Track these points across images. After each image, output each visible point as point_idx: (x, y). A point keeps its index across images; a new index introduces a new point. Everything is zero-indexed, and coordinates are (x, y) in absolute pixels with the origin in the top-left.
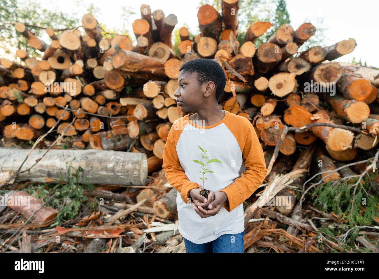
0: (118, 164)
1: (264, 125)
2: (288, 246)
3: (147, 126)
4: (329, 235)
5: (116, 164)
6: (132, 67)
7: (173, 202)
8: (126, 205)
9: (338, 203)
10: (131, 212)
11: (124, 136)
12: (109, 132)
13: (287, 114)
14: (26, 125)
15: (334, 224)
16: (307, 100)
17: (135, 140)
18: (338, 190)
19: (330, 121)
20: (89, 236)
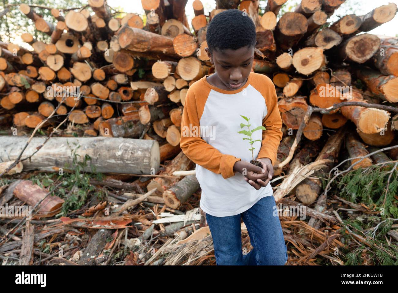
0: (127, 152)
1: (285, 106)
2: (308, 240)
3: (159, 111)
4: (355, 228)
5: (125, 152)
6: (140, 46)
7: (185, 191)
8: (136, 195)
9: (369, 193)
10: (139, 202)
11: (135, 122)
12: (119, 118)
13: (313, 94)
14: (36, 113)
15: (363, 216)
16: (337, 78)
17: (148, 127)
18: (369, 178)
19: (363, 100)
20: (94, 227)
